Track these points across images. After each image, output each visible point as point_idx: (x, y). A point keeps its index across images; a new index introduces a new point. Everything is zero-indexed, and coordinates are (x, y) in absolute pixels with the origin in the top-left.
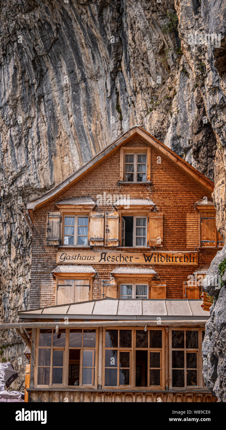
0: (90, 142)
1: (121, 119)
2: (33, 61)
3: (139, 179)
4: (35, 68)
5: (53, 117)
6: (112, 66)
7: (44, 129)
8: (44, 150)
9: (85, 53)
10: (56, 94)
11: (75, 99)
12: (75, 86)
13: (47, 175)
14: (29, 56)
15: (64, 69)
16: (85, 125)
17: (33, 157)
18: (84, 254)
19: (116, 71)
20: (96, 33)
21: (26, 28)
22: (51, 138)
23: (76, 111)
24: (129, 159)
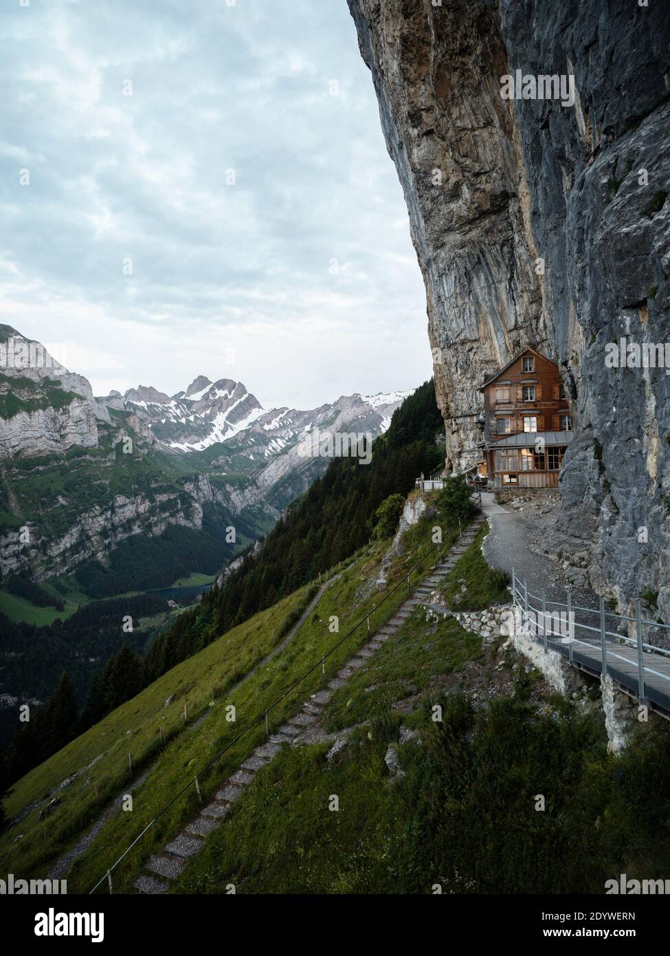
0: (499, 316)
1: (515, 304)
2: (465, 274)
3: (531, 369)
4: (466, 277)
5: (477, 303)
6: (509, 276)
7: (473, 309)
8: (474, 320)
9: (494, 269)
10: (479, 291)
11: (490, 294)
12: (489, 287)
13: (476, 333)
14: (462, 271)
15: (482, 277)
16: (495, 308)
17: (468, 324)
18: (507, 406)
19: (512, 278)
20: (500, 259)
21: (460, 256)
22: (477, 314)
23: (490, 300)
24: (525, 360)
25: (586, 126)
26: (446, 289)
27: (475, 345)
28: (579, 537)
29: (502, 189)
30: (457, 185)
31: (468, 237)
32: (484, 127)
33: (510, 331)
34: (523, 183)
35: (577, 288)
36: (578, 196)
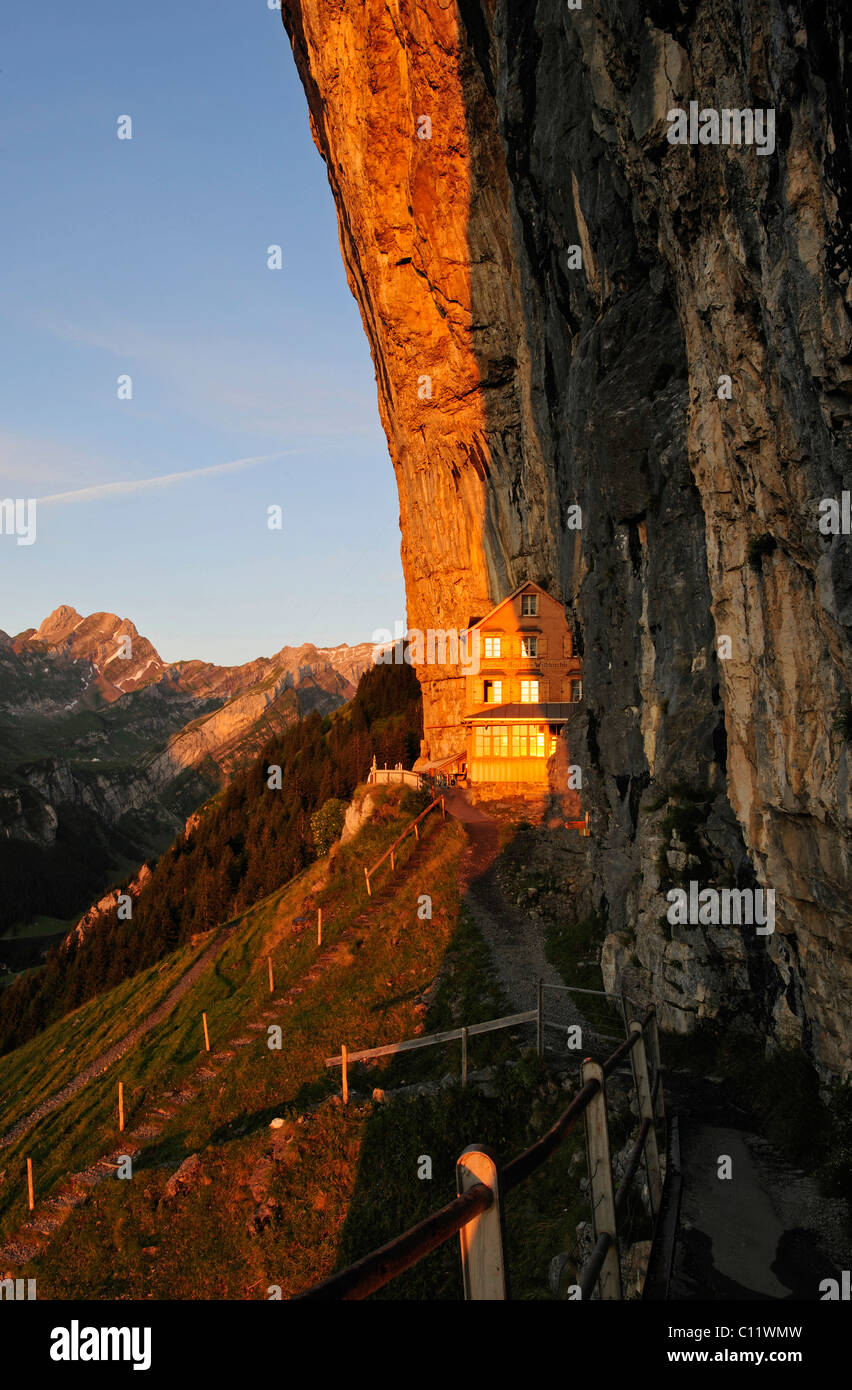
0: (498, 536)
1: (522, 520)
2: (453, 472)
3: (533, 612)
4: (454, 476)
6: (513, 478)
7: (462, 523)
8: (463, 539)
9: (493, 467)
10: (472, 496)
13: (466, 558)
14: (449, 467)
16: (494, 522)
17: (455, 543)
18: (498, 663)
19: (517, 482)
20: (501, 452)
21: (445, 445)
22: (467, 530)
24: (525, 598)
25: (596, 270)
26: (425, 491)
27: (464, 574)
28: (570, 851)
29: (505, 352)
30: (443, 342)
31: (457, 417)
32: (482, 262)
33: (514, 558)
34: (523, 344)
35: (576, 495)
36: (580, 367)
